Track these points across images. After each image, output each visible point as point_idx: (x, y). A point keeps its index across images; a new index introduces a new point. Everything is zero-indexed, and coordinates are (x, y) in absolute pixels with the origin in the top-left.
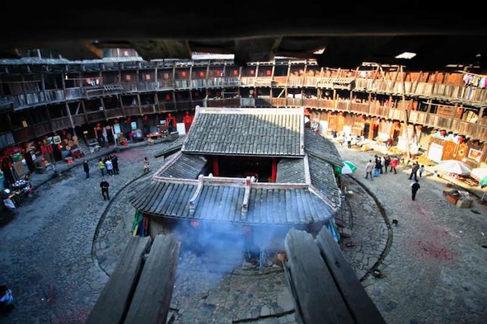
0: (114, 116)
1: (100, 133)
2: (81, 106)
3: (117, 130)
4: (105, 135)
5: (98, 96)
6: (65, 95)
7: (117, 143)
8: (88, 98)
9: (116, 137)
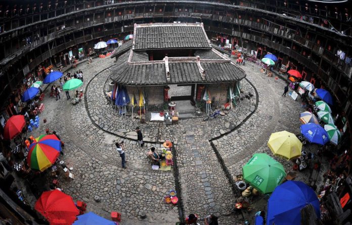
0: (70, 45)
1: (63, 57)
2: (54, 44)
3: (71, 54)
4: (65, 59)
5: (63, 35)
6: (48, 38)
7: (71, 62)
8: (59, 37)
9: (70, 59)
